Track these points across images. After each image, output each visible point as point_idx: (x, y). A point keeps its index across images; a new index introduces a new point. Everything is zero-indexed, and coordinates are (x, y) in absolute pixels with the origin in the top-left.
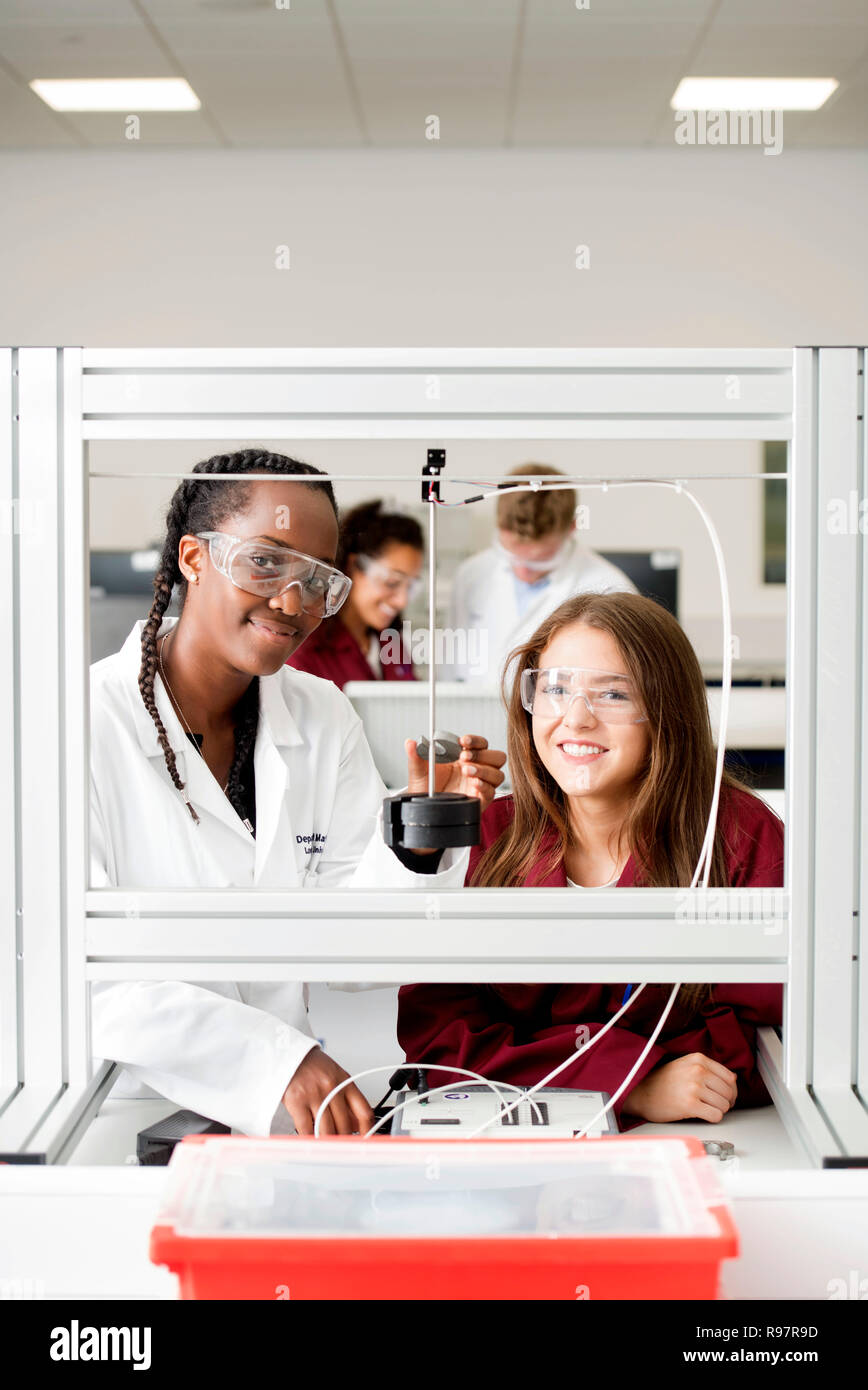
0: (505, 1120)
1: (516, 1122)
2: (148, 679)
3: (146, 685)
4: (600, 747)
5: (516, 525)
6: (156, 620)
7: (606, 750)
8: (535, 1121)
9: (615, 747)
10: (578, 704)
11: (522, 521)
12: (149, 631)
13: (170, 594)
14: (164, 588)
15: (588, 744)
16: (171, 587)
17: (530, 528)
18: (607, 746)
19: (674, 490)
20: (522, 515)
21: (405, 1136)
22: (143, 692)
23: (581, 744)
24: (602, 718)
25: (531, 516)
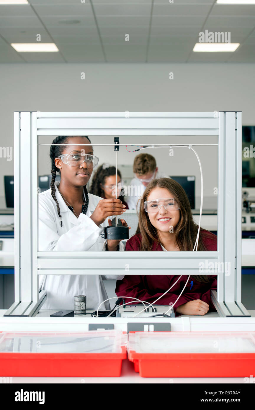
0: (145, 311)
1: (148, 312)
2: (53, 193)
3: (53, 194)
4: (169, 218)
5: (138, 171)
6: (53, 180)
7: (171, 219)
8: (153, 311)
9: (173, 217)
10: (162, 208)
11: (139, 170)
12: (52, 183)
13: (56, 174)
14: (54, 173)
15: (166, 218)
16: (56, 172)
17: (141, 171)
18: (171, 218)
19: (189, 148)
20: (139, 168)
21: (120, 316)
22: (53, 196)
23: (164, 218)
24: (169, 210)
25: (141, 168)
